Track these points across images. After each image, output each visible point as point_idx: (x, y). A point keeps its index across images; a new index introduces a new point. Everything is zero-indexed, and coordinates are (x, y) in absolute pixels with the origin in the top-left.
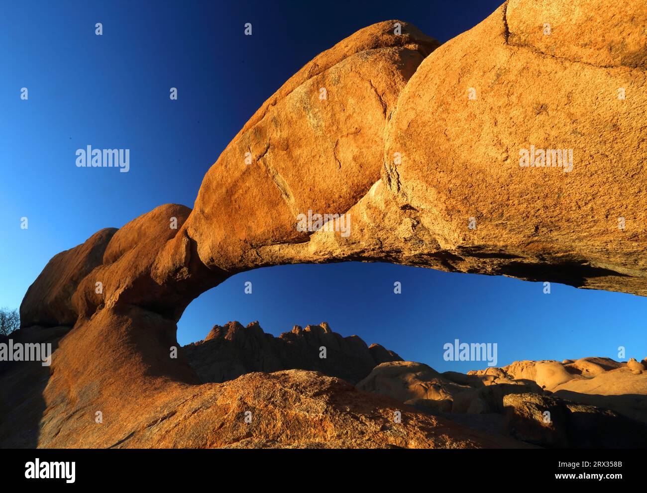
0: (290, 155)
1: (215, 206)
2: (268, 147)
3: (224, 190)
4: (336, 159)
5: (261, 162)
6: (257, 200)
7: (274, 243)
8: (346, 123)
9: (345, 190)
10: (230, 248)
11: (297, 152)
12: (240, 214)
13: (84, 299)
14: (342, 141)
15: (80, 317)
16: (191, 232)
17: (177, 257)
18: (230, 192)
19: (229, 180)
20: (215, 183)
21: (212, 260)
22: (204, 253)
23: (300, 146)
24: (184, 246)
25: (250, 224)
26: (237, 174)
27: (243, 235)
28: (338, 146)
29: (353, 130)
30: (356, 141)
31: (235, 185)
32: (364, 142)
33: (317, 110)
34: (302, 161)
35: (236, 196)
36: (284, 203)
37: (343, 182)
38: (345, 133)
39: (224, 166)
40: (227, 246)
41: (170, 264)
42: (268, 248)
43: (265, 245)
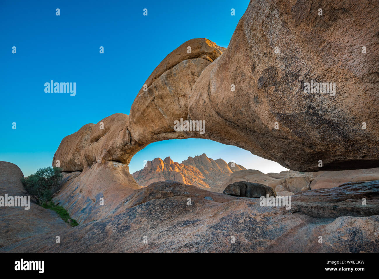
0: (163, 100)
1: (138, 118)
2: (155, 98)
3: (140, 112)
4: (179, 104)
5: (153, 103)
6: (154, 117)
7: (163, 132)
8: (180, 92)
9: (183, 115)
10: (147, 135)
11: (165, 100)
12: (148, 122)
13: (85, 159)
14: (180, 97)
15: (85, 167)
16: (129, 128)
17: (125, 139)
18: (143, 113)
19: (142, 109)
20: (136, 110)
21: (140, 140)
22: (136, 136)
23: (166, 98)
24: (127, 135)
25: (153, 125)
26: (145, 107)
27: (151, 130)
28: (179, 99)
29: (183, 94)
30: (184, 98)
31: (144, 110)
32: (187, 100)
33: (170, 86)
34: (167, 104)
35: (146, 115)
36: (164, 118)
37: (182, 112)
38: (180, 95)
39: (138, 103)
40: (145, 134)
41: (122, 142)
42: (161, 135)
43: (160, 133)
